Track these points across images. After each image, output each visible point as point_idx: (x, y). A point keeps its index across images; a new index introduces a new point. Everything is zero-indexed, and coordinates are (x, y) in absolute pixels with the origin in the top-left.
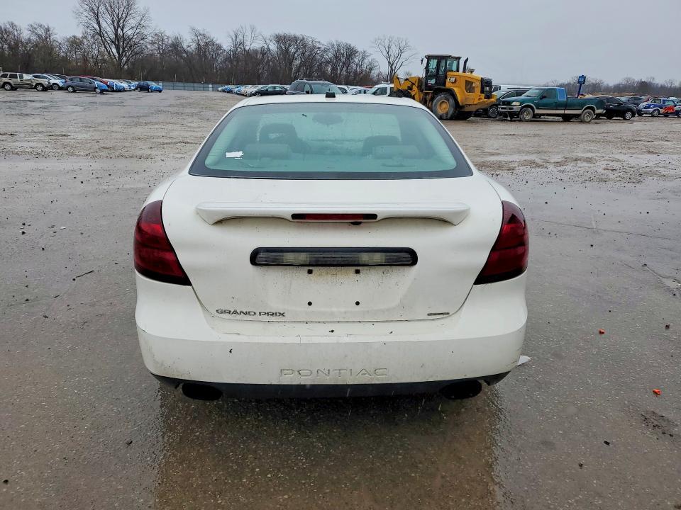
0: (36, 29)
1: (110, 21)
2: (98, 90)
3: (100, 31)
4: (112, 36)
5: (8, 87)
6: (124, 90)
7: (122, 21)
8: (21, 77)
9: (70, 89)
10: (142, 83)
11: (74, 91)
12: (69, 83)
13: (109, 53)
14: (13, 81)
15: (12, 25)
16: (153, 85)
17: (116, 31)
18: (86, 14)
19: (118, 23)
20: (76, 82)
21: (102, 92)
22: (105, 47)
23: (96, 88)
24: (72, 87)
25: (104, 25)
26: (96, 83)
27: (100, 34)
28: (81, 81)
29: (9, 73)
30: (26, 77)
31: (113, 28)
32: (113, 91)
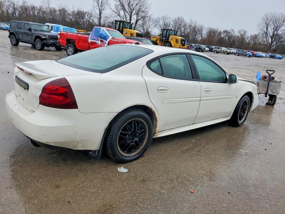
0: (241, 31)
1: (272, 28)
2: (248, 56)
3: (267, 32)
4: (271, 34)
5: (216, 52)
6: (262, 57)
7: (278, 28)
8: (221, 48)
9: (237, 54)
10: (273, 54)
11: (238, 55)
12: (238, 52)
13: (267, 41)
14: (218, 50)
15: (232, 30)
16: (278, 56)
17: (274, 32)
18: (263, 25)
19: (276, 29)
20: (241, 52)
21: (249, 56)
22: (266, 39)
23: (247, 55)
24: (238, 53)
25: (269, 29)
26: (248, 53)
27: (266, 33)
28: (242, 51)
29: (218, 47)
30: (223, 48)
31: (273, 30)
32: (256, 57)
